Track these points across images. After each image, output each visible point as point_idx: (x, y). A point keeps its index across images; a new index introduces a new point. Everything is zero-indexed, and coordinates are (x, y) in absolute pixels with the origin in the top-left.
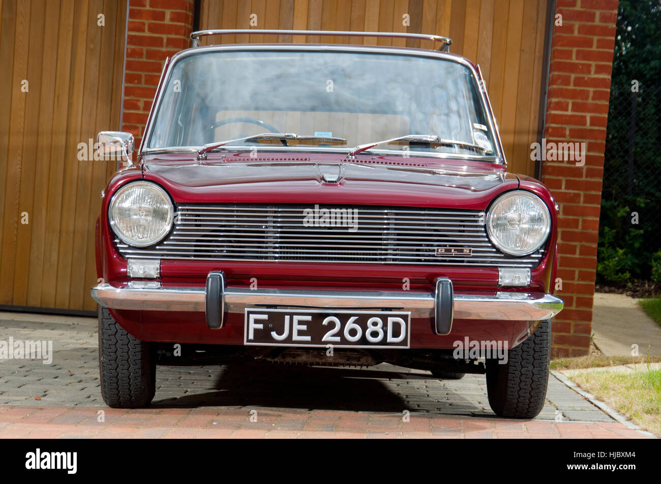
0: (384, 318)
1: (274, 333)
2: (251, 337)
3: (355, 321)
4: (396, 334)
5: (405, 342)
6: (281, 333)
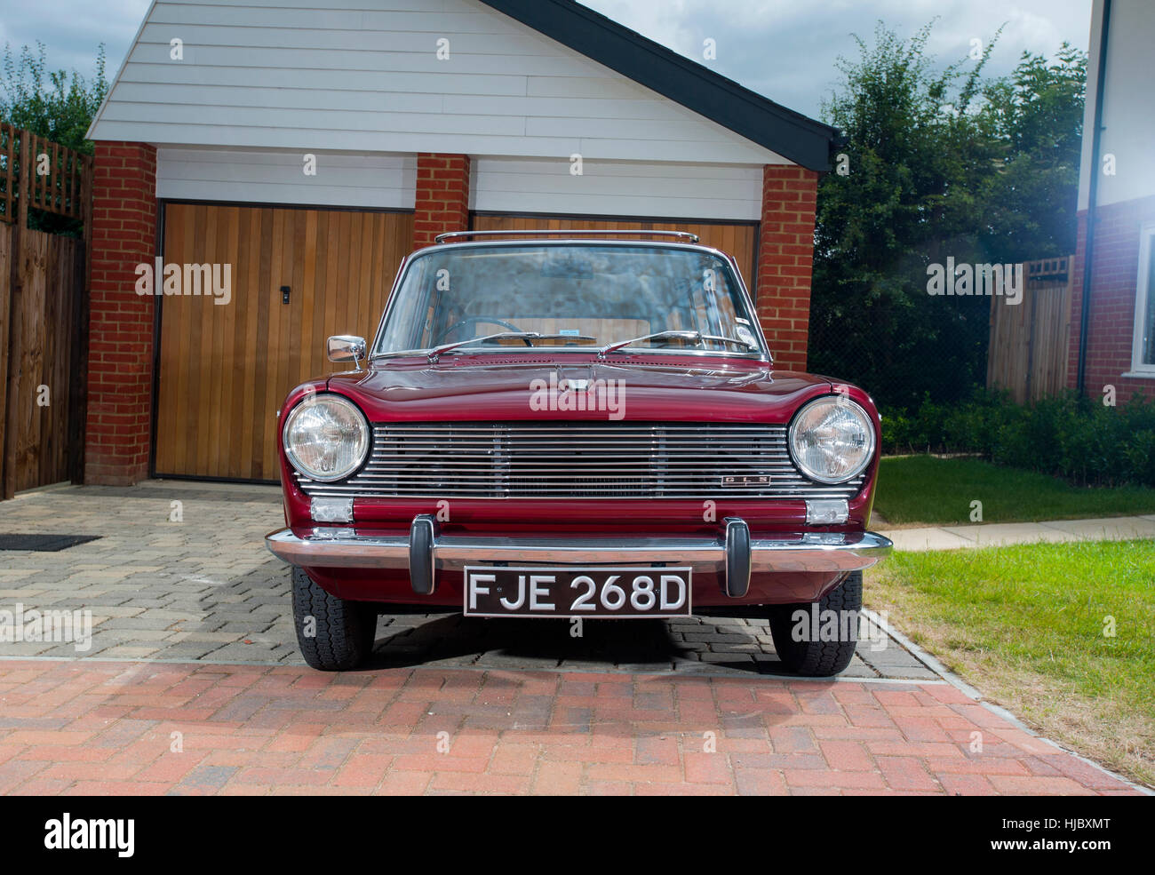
0: (656, 577)
1: (504, 601)
2: (473, 605)
3: (615, 583)
4: (673, 597)
5: (683, 610)
6: (513, 599)
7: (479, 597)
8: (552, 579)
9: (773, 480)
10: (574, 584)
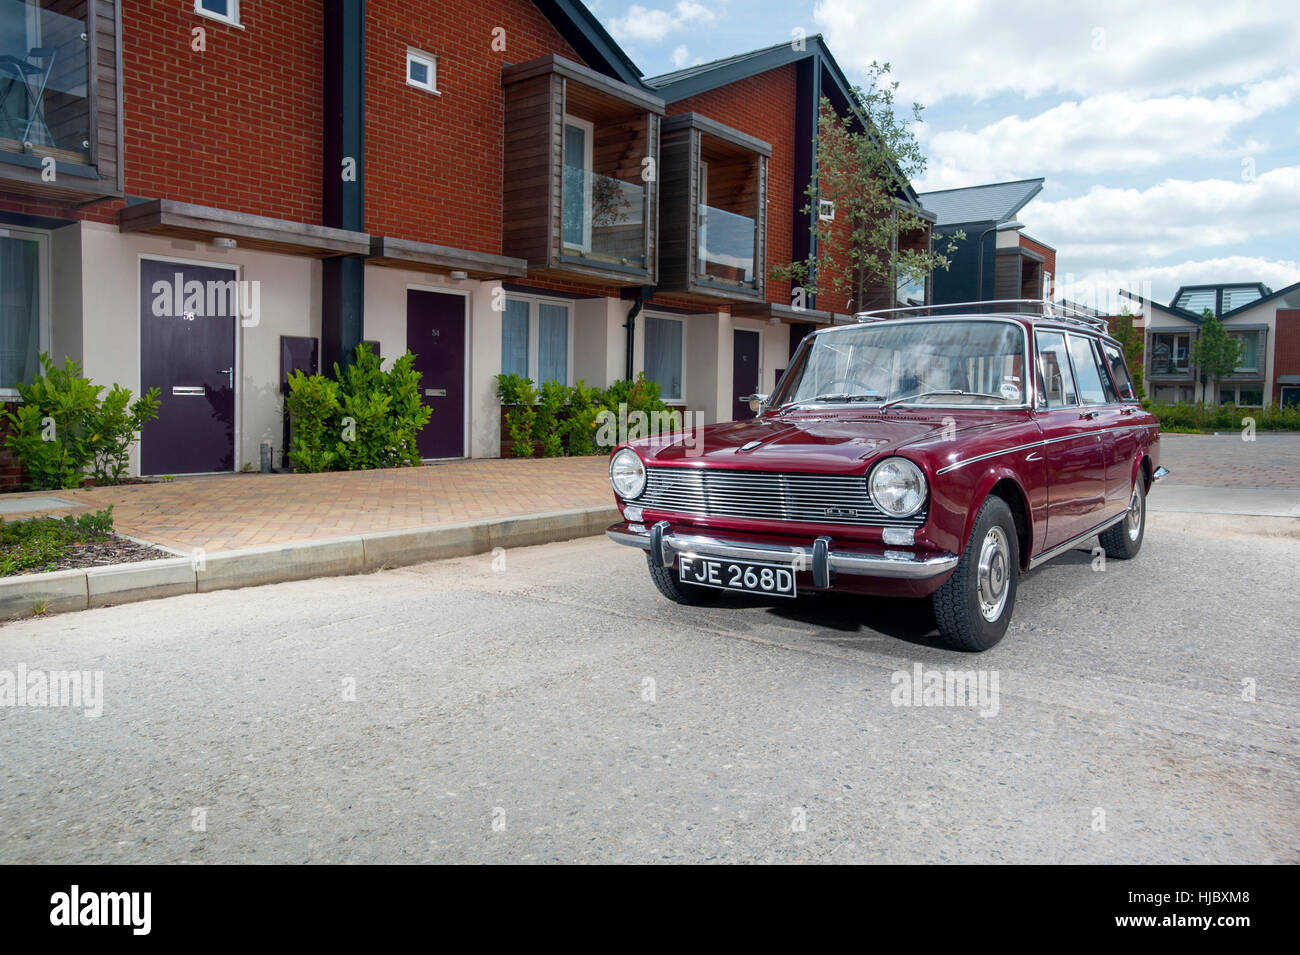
0: (774, 570)
1: (697, 575)
2: (684, 576)
3: (752, 571)
4: (784, 584)
5: (791, 592)
6: (701, 575)
7: (686, 571)
8: (718, 565)
9: (859, 513)
10: (730, 569)
